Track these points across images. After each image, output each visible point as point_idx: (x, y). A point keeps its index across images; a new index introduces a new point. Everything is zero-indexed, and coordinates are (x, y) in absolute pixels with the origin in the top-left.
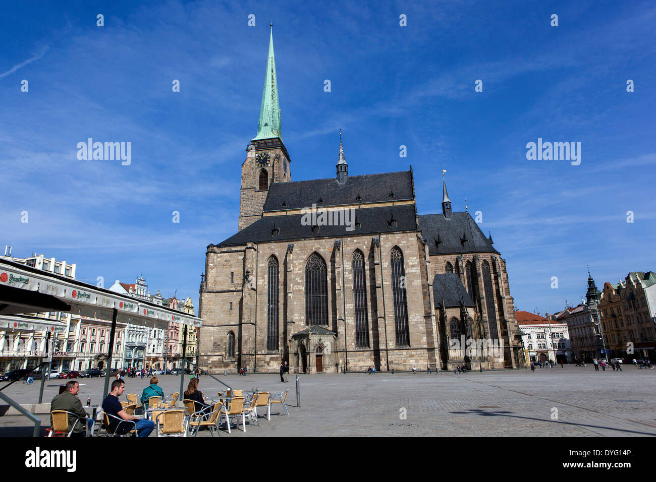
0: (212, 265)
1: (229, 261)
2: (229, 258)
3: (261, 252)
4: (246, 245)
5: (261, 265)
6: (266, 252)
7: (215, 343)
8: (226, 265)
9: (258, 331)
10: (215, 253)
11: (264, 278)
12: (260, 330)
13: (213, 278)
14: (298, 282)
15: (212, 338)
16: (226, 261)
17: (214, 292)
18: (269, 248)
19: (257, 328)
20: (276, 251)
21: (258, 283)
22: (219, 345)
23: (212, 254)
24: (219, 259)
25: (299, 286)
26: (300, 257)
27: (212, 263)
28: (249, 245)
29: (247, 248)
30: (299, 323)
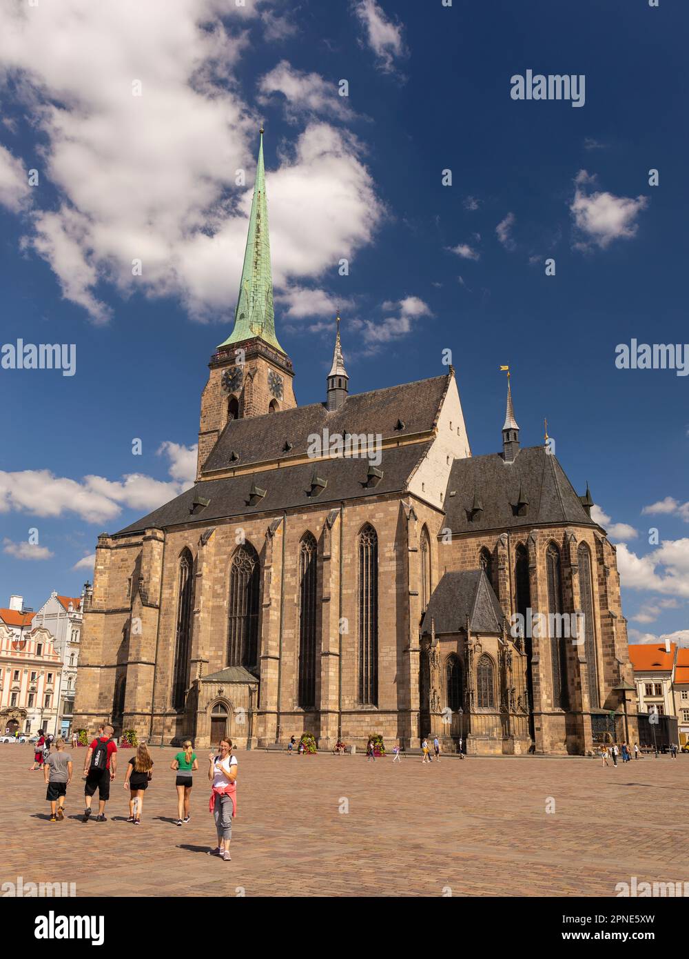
0: (102, 567)
1: (127, 560)
2: (126, 556)
3: (170, 543)
4: (144, 533)
5: (169, 565)
6: (177, 543)
7: (101, 694)
8: (121, 568)
9: (158, 675)
10: (107, 547)
11: (171, 588)
12: (161, 673)
13: (102, 589)
14: (218, 592)
15: (98, 686)
16: (122, 560)
17: (102, 612)
18: (181, 536)
19: (158, 671)
20: (190, 541)
21: (163, 596)
22: (106, 697)
23: (103, 550)
24: (113, 558)
25: (218, 600)
26: (224, 549)
27: (102, 565)
28: (149, 533)
29: (144, 539)
30: (216, 662)
